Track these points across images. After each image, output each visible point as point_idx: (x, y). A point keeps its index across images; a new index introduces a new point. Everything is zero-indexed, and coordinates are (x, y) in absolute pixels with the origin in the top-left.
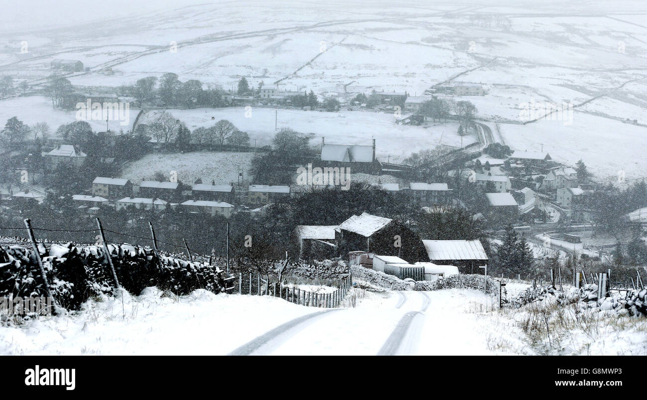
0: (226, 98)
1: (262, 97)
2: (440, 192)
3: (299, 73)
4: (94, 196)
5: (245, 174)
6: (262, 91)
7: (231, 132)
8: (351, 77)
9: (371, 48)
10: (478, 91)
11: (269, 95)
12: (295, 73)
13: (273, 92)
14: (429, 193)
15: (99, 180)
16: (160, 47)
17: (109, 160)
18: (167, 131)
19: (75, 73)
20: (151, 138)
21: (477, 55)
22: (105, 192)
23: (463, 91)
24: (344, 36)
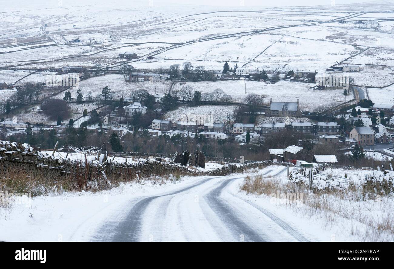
0: (218, 75)
1: (237, 74)
2: (333, 127)
3: (257, 59)
4: (154, 129)
5: (231, 118)
6: (237, 71)
7: (222, 95)
8: (285, 62)
9: (297, 43)
10: (356, 69)
11: (240, 73)
12: (254, 59)
13: (243, 71)
14: (327, 127)
15: (155, 121)
16: (178, 44)
17: (159, 110)
18: (188, 94)
19: (133, 60)
20: (179, 98)
21: (358, 46)
22: (158, 127)
23: (348, 69)
24: (281, 36)
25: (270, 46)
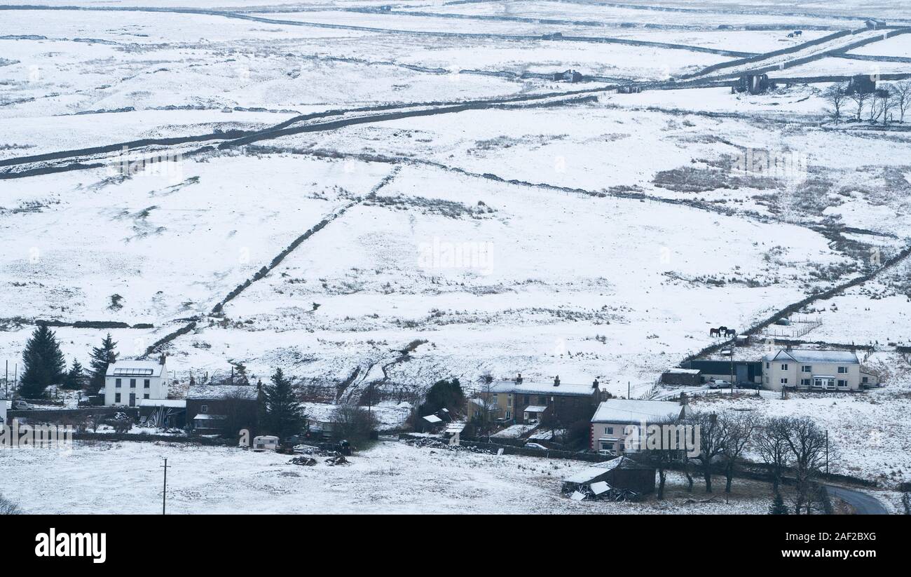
1: (110, 400)
3: (232, 310)
6: (110, 383)
8: (411, 324)
9: (480, 211)
10: (843, 377)
11: (133, 397)
12: (218, 308)
13: (147, 384)
21: (849, 236)
23: (793, 375)
24: (386, 168)
25: (317, 228)
